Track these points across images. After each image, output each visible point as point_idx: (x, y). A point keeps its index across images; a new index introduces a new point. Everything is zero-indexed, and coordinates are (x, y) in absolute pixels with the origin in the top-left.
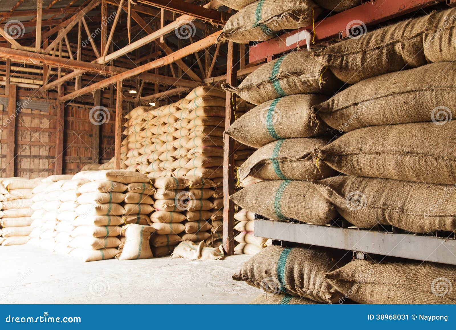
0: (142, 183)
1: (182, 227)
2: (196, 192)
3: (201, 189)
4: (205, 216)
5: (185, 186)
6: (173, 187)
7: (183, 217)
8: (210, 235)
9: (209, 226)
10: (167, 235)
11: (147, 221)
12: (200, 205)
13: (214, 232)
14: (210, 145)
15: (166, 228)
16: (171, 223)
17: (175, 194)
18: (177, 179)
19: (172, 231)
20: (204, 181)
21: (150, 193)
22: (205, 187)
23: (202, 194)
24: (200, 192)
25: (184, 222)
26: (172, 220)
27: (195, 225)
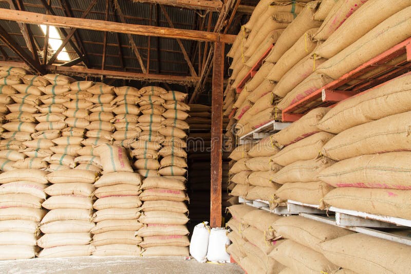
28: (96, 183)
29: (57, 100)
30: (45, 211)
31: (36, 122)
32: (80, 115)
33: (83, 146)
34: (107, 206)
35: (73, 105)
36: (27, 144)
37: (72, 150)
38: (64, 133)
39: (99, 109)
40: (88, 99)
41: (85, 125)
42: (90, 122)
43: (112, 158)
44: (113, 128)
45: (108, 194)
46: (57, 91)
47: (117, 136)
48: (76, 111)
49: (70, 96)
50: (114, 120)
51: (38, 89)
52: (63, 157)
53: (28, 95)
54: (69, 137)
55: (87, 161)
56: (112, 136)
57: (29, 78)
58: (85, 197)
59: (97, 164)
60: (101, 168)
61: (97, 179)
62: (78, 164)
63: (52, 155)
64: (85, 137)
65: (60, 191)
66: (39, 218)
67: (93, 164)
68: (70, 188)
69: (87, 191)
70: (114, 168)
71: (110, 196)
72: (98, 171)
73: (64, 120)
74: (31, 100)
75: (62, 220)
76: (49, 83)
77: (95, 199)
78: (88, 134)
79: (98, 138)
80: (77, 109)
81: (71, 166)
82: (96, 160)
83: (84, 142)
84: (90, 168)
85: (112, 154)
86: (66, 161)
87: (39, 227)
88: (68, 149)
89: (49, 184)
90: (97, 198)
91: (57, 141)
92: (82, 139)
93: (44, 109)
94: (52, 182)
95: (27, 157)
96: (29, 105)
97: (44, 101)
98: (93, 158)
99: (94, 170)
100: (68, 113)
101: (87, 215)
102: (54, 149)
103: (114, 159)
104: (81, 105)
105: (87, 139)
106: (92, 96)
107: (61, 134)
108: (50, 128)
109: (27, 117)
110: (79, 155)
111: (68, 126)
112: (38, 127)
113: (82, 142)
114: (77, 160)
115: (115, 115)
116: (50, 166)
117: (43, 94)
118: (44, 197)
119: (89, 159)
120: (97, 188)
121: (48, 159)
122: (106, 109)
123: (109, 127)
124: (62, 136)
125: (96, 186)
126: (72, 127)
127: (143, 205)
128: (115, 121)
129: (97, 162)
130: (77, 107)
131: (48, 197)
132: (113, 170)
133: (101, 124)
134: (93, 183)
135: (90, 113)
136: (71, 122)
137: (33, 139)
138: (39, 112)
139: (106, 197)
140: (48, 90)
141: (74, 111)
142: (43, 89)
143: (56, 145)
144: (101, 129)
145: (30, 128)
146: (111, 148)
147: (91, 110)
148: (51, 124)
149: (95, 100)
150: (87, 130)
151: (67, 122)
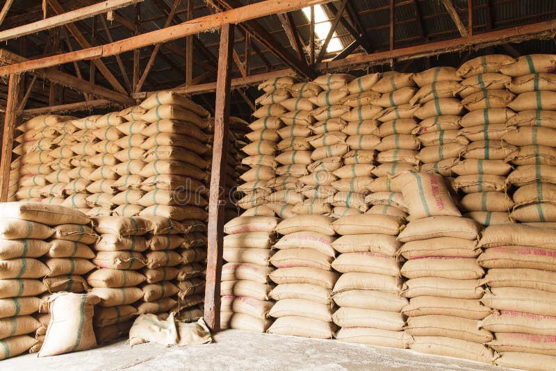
0: (78, 224)
1: (138, 293)
2: (162, 239)
3: (167, 235)
4: (170, 275)
5: (147, 230)
6: (131, 232)
7: (141, 278)
8: (175, 302)
9: (175, 289)
10: (117, 307)
11: (83, 286)
12: (165, 259)
13: (182, 298)
14: (179, 173)
15: (117, 296)
16: (122, 287)
17: (131, 242)
18: (137, 221)
19: (124, 301)
20: (172, 223)
21: (90, 241)
22: (172, 232)
23: (169, 242)
24: (166, 239)
25: (141, 286)
26: (125, 283)
27: (158, 288)
28: (401, 236)
29: (334, 113)
30: (337, 274)
31: (311, 149)
32: (365, 129)
33: (374, 177)
34: (423, 273)
35: (354, 116)
36: (304, 180)
37: (361, 185)
38: (347, 161)
39: (392, 115)
40: (374, 103)
41: (374, 143)
42: (381, 139)
43: (422, 194)
44: (418, 143)
45: (421, 253)
46: (333, 99)
47: (426, 155)
48: (360, 124)
49: (349, 103)
50: (418, 129)
51: (309, 101)
52: (350, 196)
53: (299, 112)
54: (353, 165)
55: (382, 201)
56: (417, 157)
57: (297, 88)
58: (386, 256)
59: (398, 205)
60: (405, 211)
61: (401, 228)
62: (370, 206)
63: (335, 194)
64: (376, 164)
65: (352, 246)
66: (330, 285)
67: (392, 204)
68: (365, 243)
69: (389, 248)
70: (427, 210)
71: (427, 257)
72: (401, 216)
73: (345, 141)
74: (303, 119)
75: (359, 289)
76: (321, 90)
77: (402, 261)
78: (381, 158)
79: (395, 163)
80: (361, 121)
81: (361, 209)
82: (395, 199)
83: (376, 171)
84: (389, 212)
85: (421, 188)
86: (355, 201)
87: (332, 296)
88: (355, 184)
89: (337, 236)
90: (406, 260)
91: (340, 173)
92: (372, 167)
93: (319, 129)
94: (339, 232)
95: (306, 198)
96: (301, 126)
97: (317, 117)
98: (391, 196)
99: (395, 215)
100: (351, 129)
101: (393, 285)
102: (337, 185)
103: (425, 194)
104: (366, 114)
105: (380, 167)
106: (381, 97)
107: (342, 163)
108: (328, 155)
109: (301, 143)
110: (370, 192)
111: (351, 150)
112: (315, 155)
113: (373, 172)
114: (369, 199)
115: (418, 121)
116: (335, 209)
117: (315, 107)
118: (333, 255)
119: (386, 197)
120: (403, 243)
121: (330, 200)
122: (404, 113)
123: (411, 143)
124: (344, 165)
125: (401, 240)
126: (357, 150)
127: (486, 276)
128: (420, 131)
129: (399, 201)
130: (360, 117)
131: (338, 254)
132: (425, 214)
133: (397, 140)
134: (397, 235)
135: (379, 124)
136: (354, 143)
137: (310, 173)
138: (312, 134)
139: (418, 258)
140: (321, 100)
141: (356, 126)
142: (314, 100)
143: (338, 179)
144: (398, 148)
145: (303, 158)
146: (419, 178)
147: (382, 119)
148: (329, 150)
149: (385, 102)
150: (377, 152)
151: (350, 143)
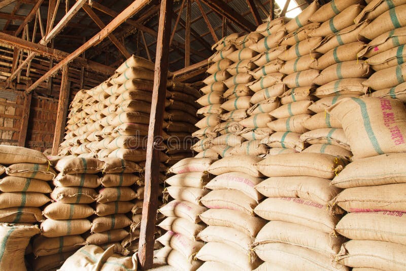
0: (35, 163)
1: (86, 225)
2: (113, 177)
3: (121, 174)
4: (123, 208)
5: (98, 169)
7: (90, 211)
8: (128, 233)
9: (127, 221)
10: (62, 238)
12: (116, 194)
13: (133, 230)
14: (138, 122)
16: (69, 219)
17: (80, 180)
18: (87, 161)
19: (68, 233)
20: (125, 164)
22: (126, 171)
23: (121, 180)
24: (118, 177)
25: (91, 218)
26: (71, 216)
27: (107, 221)
28: (336, 179)
29: (272, 55)
30: (262, 222)
31: (251, 93)
32: (303, 64)
33: (312, 113)
34: (370, 235)
35: (292, 53)
36: (244, 123)
37: (296, 124)
38: (284, 100)
39: (334, 42)
40: (313, 34)
41: (311, 78)
42: (320, 71)
43: (367, 124)
44: (365, 67)
45: (367, 206)
46: (271, 42)
47: (375, 81)
48: (297, 60)
49: (288, 41)
50: (366, 49)
51: (250, 49)
52: (284, 136)
53: (241, 61)
54: (290, 103)
55: (320, 139)
56: (365, 83)
57: (240, 41)
58: (318, 206)
59: (339, 142)
60: (349, 149)
61: (336, 170)
62: (307, 145)
63: (270, 135)
64: (314, 98)
65: (277, 191)
67: (332, 142)
68: (291, 187)
69: (321, 195)
70: (376, 145)
71: (377, 211)
72: (343, 155)
73: (282, 80)
74: (244, 67)
75: (285, 243)
76: (261, 37)
77: (339, 214)
78: (319, 92)
79: (336, 95)
80: (299, 57)
81: (297, 149)
82: (336, 136)
83: (315, 107)
84: (328, 151)
85: (366, 116)
86: (290, 141)
87: (254, 246)
88: (291, 122)
89: (263, 177)
90: (345, 213)
91: (275, 114)
92: (309, 102)
93: (258, 74)
94: (265, 174)
95: (244, 140)
96: (243, 73)
97: (257, 63)
98: (331, 132)
99: (335, 154)
100: (287, 68)
102: (273, 126)
103: (372, 125)
104: (304, 48)
105: (319, 103)
106: (320, 26)
107: (279, 101)
108: (266, 97)
109: (241, 89)
110: (308, 130)
111: (288, 89)
112: (254, 99)
113: (310, 108)
114: (304, 137)
115: (366, 41)
116: (271, 151)
117: (255, 54)
118: (257, 198)
119: (324, 134)
120: (340, 190)
121: (265, 141)
122: (346, 37)
123: (358, 69)
124: (281, 105)
125: (337, 185)
126: (294, 88)
128: (368, 51)
129: (340, 138)
130: (298, 54)
131: (262, 198)
132: (375, 152)
133: (338, 69)
134: (332, 179)
135: (319, 55)
136: (290, 81)
137: (248, 116)
138: (252, 79)
139: (363, 211)
140: (260, 46)
141: (293, 63)
142: (254, 47)
143: (274, 119)
144: (341, 78)
145: (243, 103)
146: (363, 104)
147: (320, 50)
148: (267, 92)
149: (326, 30)
150: (316, 86)
151: (286, 81)
